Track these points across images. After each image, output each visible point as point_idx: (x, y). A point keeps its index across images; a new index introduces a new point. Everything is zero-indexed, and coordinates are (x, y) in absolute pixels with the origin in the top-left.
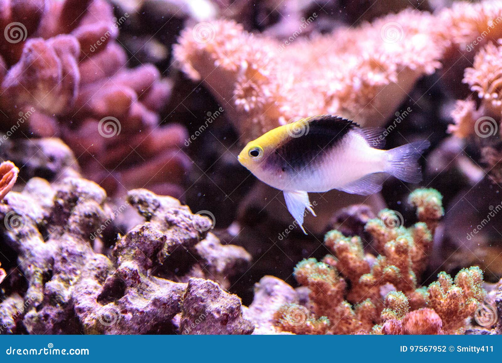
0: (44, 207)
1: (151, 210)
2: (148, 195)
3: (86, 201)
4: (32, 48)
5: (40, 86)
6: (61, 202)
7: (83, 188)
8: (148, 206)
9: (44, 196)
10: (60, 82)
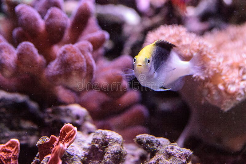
0: (84, 149)
1: (155, 147)
2: (152, 138)
3: (113, 144)
4: (65, 50)
5: (74, 74)
6: (97, 145)
7: (110, 135)
8: (154, 145)
9: (83, 141)
10: (85, 70)
